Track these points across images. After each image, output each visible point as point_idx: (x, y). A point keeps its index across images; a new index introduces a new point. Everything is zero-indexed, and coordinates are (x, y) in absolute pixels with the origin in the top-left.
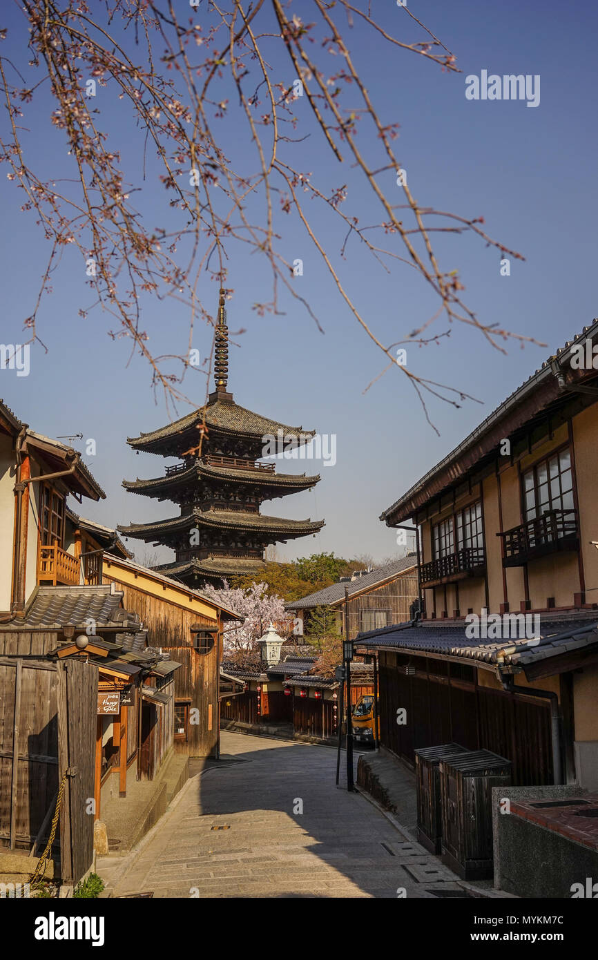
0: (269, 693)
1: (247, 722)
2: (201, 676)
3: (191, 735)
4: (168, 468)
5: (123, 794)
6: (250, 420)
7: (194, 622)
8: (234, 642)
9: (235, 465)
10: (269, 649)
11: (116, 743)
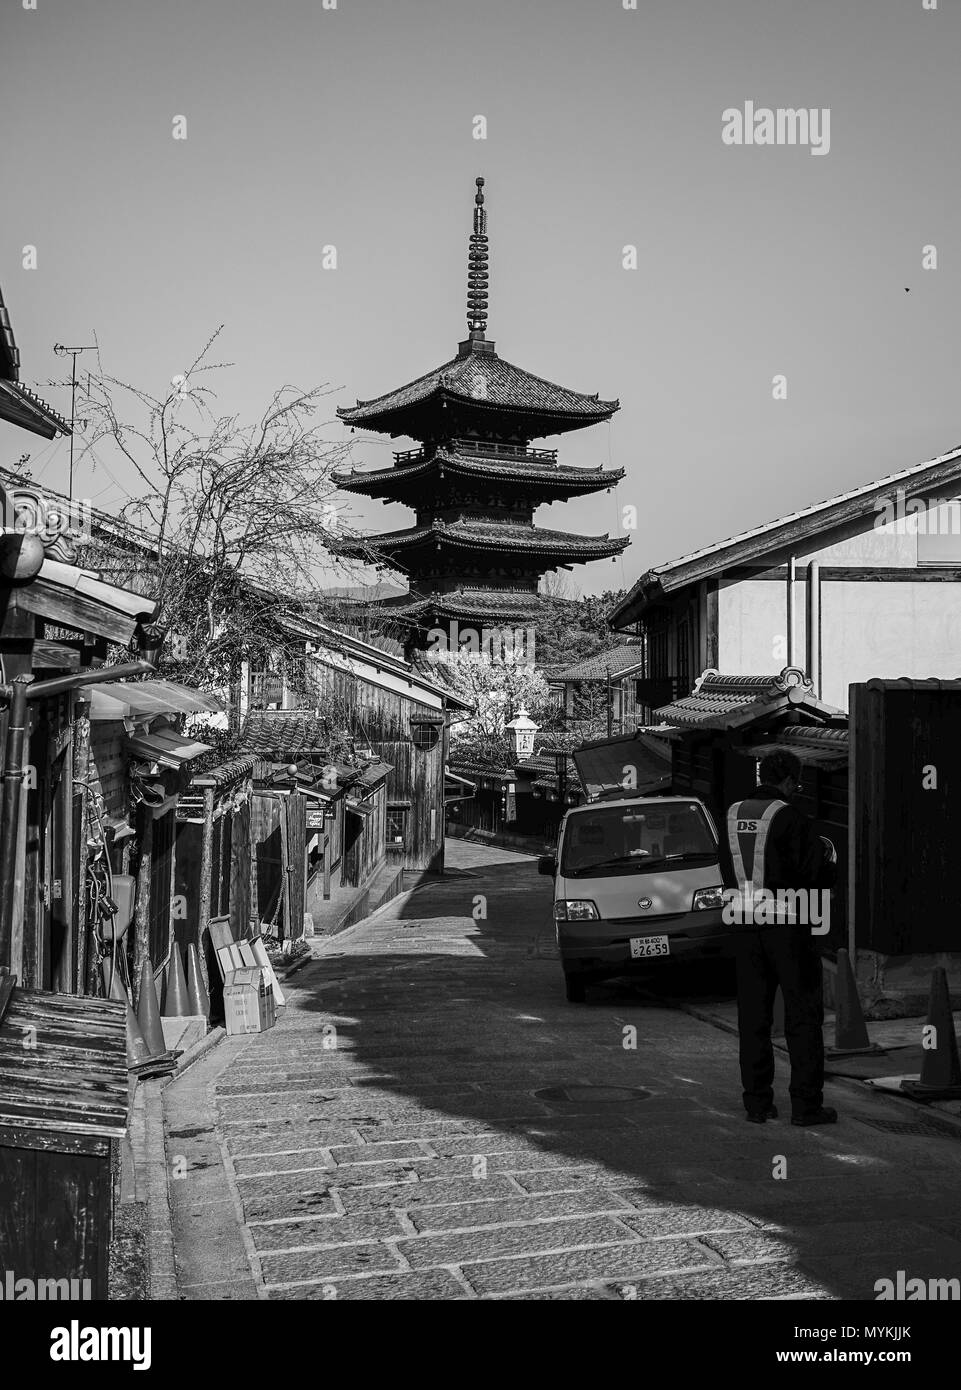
0: (517, 795)
1: (490, 830)
2: (423, 776)
3: (409, 844)
4: (398, 454)
5: (327, 897)
6: (520, 384)
7: (414, 712)
8: (476, 727)
9: (497, 453)
10: (519, 739)
11: (320, 851)
